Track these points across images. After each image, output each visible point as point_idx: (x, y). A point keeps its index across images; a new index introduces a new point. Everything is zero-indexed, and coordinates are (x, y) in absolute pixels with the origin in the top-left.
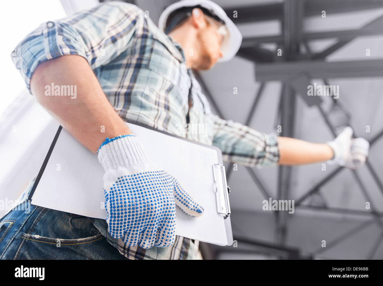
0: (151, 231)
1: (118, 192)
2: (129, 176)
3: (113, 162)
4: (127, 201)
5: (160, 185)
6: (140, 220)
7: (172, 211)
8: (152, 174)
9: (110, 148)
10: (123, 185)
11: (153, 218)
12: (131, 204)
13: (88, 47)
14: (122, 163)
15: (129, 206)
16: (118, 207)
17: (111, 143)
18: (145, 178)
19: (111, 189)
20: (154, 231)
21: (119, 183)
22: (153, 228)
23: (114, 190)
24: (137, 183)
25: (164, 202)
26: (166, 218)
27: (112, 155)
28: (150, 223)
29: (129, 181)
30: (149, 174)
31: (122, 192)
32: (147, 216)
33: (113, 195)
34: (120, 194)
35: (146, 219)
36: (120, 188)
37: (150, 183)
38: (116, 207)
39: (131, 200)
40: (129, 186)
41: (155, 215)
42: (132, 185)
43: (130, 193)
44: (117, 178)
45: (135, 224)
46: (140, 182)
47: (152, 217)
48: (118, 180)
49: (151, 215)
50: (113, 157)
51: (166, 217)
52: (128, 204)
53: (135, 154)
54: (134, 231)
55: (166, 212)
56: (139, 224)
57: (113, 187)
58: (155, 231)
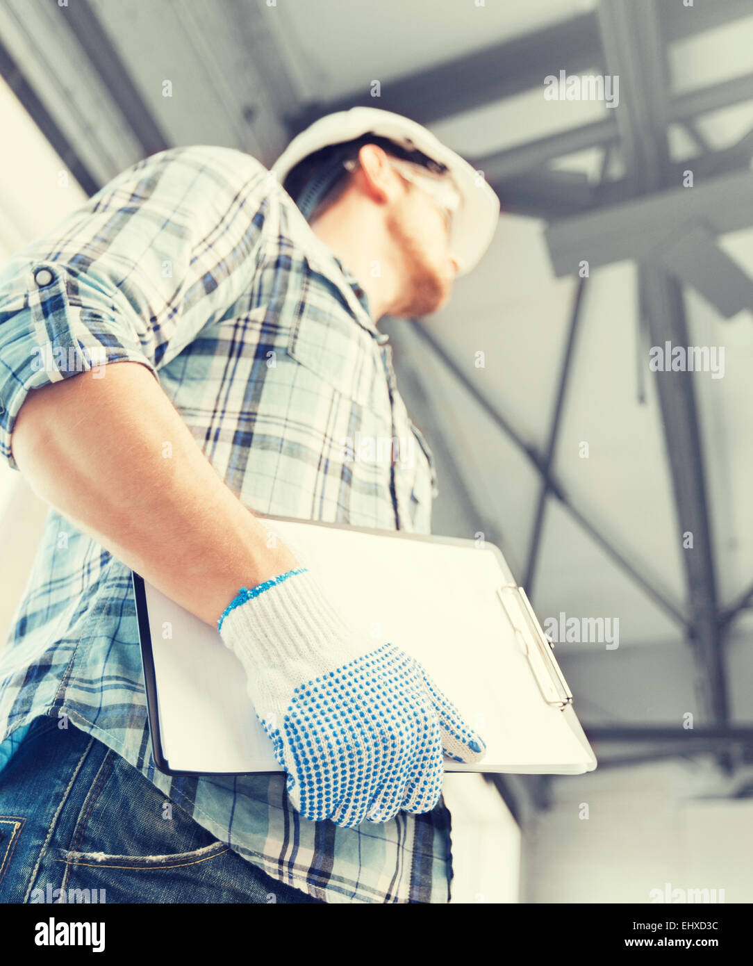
0: (392, 792)
1: (306, 724)
2: (318, 680)
3: (267, 650)
4: (333, 740)
5: (395, 683)
6: (367, 777)
7: (436, 741)
8: (368, 661)
9: (255, 615)
10: (313, 705)
11: (397, 766)
12: (343, 745)
13: (143, 319)
14: (292, 649)
15: (340, 751)
16: (315, 759)
17: (254, 601)
18: (357, 676)
19: (287, 719)
20: (398, 792)
21: (301, 702)
22: (396, 787)
23: (293, 720)
24: (342, 693)
25: (418, 722)
26: (425, 758)
27: (263, 631)
28: (391, 776)
29: (323, 692)
30: (362, 663)
31: (314, 721)
32: (384, 763)
33: (296, 732)
34: (313, 729)
35: (382, 770)
36: (309, 715)
37: (374, 685)
38: (310, 761)
39: (341, 738)
40: (326, 703)
41: (400, 758)
42: (333, 700)
43: (334, 722)
44: (293, 692)
45: (358, 787)
46: (349, 689)
47: (394, 764)
48: (297, 696)
49: (392, 760)
50: (266, 636)
51: (423, 755)
52: (338, 749)
53: (317, 622)
54: (356, 801)
55: (423, 745)
56: (366, 784)
57: (289, 714)
58: (401, 790)
